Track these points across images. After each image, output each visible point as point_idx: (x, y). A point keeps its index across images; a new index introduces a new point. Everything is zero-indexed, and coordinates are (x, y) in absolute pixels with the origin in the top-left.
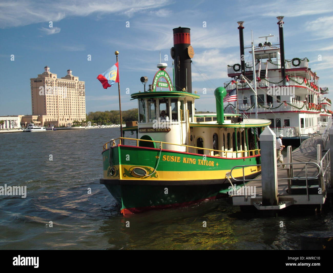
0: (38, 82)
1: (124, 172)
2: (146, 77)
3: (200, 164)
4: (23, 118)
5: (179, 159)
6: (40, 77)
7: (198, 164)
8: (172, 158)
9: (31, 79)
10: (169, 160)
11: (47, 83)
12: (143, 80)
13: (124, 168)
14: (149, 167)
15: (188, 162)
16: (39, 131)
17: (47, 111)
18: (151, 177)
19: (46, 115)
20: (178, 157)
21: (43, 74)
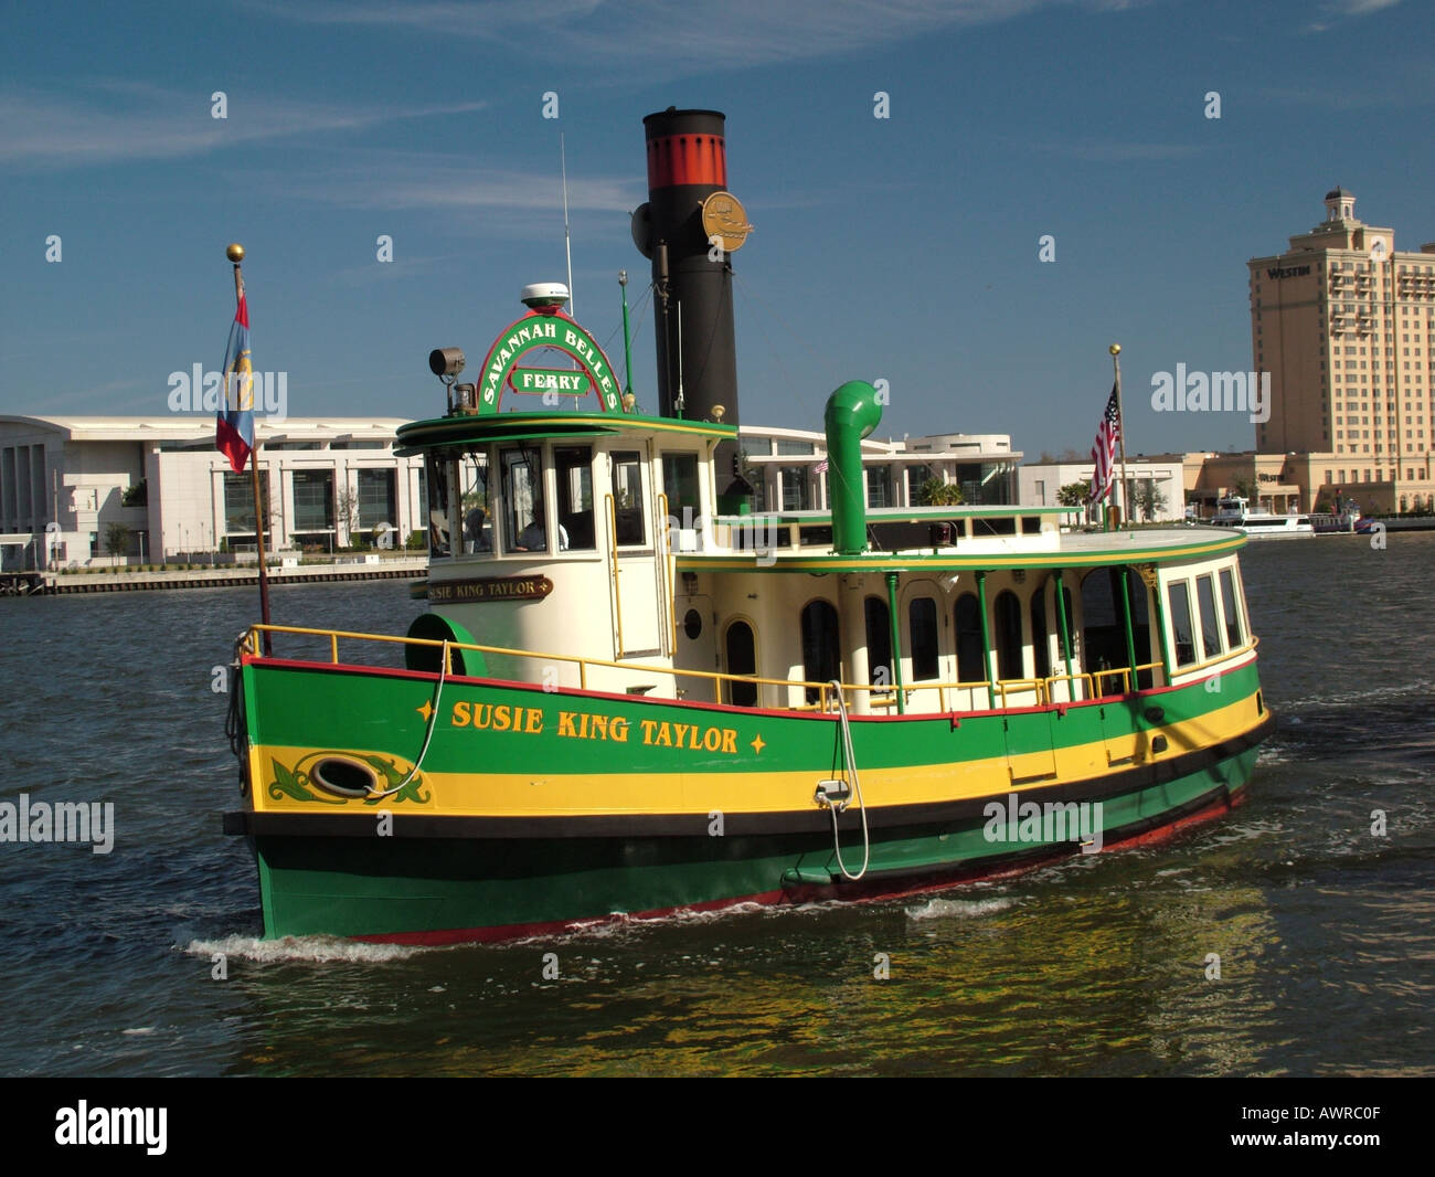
0: (1290, 275)
1: (275, 780)
2: (455, 349)
3: (653, 740)
4: (1206, 466)
5: (537, 718)
6: (1302, 250)
7: (644, 739)
8: (499, 713)
9: (1255, 265)
10: (483, 722)
11: (1338, 278)
12: (438, 362)
13: (273, 759)
14: (387, 757)
15: (583, 734)
16: (1273, 536)
17: (1335, 428)
18: (399, 800)
19: (1330, 450)
20: (531, 712)
21: (1316, 231)
